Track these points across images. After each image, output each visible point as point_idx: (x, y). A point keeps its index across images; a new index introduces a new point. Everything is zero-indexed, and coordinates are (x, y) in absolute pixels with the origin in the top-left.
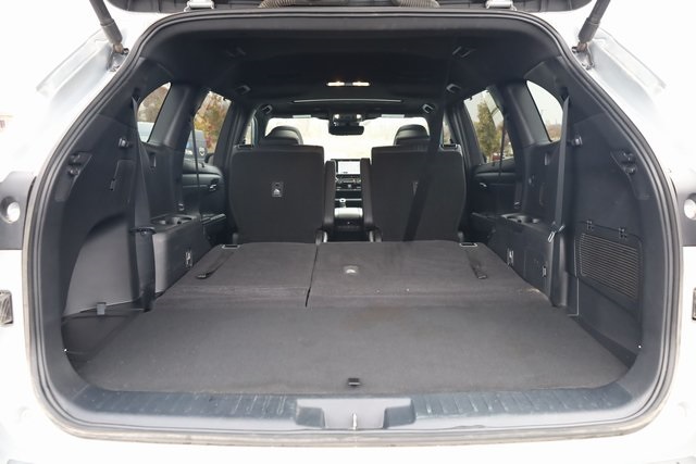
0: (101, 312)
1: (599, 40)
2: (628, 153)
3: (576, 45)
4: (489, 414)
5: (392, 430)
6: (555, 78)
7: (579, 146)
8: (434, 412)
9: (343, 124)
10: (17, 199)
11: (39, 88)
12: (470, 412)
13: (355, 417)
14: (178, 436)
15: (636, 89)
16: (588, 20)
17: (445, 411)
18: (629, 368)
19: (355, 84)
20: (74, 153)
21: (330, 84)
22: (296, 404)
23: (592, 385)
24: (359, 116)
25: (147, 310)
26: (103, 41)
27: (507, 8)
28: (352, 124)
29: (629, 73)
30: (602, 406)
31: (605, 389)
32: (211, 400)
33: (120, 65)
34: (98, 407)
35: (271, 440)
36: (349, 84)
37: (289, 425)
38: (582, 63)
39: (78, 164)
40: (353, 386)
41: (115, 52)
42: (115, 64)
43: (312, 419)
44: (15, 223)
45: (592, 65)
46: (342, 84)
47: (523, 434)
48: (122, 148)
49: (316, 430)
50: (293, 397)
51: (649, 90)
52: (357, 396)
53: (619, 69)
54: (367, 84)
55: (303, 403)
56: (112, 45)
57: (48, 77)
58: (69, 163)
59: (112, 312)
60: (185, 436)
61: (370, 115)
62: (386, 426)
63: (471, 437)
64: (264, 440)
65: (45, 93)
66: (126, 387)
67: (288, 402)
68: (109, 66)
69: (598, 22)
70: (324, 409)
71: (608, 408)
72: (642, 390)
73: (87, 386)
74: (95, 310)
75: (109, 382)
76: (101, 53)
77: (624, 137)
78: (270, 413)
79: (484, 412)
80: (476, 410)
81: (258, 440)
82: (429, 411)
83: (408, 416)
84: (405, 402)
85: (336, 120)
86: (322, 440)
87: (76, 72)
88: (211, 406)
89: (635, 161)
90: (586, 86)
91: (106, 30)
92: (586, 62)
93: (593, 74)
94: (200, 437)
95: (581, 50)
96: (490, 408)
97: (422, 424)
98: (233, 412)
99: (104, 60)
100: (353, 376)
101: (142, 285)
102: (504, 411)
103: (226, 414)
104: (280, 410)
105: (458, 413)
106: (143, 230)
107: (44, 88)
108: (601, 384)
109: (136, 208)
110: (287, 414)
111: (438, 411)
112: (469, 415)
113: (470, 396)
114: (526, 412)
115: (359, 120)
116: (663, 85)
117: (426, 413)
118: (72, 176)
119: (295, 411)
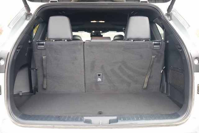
0: (21, 94)
1: (173, 12)
2: (180, 46)
3: (167, 13)
4: (139, 120)
5: (111, 124)
6: (161, 23)
7: (168, 43)
8: (123, 120)
9: (96, 34)
11: (8, 26)
13: (101, 121)
14: (51, 126)
15: (182, 27)
16: (169, 6)
17: (127, 119)
18: (181, 108)
19: (100, 22)
20: (19, 45)
21: (92, 22)
22: (84, 118)
23: (170, 113)
24: (101, 32)
25: (35, 94)
26: (25, 11)
27: (146, 2)
28: (99, 34)
29: (181, 22)
30: (171, 118)
31: (173, 114)
32: (59, 117)
33: (31, 18)
34: (26, 118)
35: (77, 127)
36: (98, 22)
37: (82, 123)
38: (168, 18)
39: (19, 48)
40: (100, 114)
41: (28, 14)
42: (28, 18)
43: (89, 122)
44: (3, 65)
45: (171, 19)
46: (96, 22)
47: (148, 125)
48: (29, 43)
49: (90, 124)
50: (83, 116)
51: (186, 27)
52: (101, 116)
53: (178, 21)
54: (104, 22)
55: (85, 118)
56: (27, 12)
57: (11, 22)
58: (17, 48)
59: (24, 95)
60: (52, 126)
61: (105, 31)
62: (110, 123)
63: (133, 126)
64: (75, 127)
65: (10, 28)
66: (33, 114)
67: (81, 118)
68: (26, 19)
69: (172, 7)
70: (92, 120)
71: (173, 119)
72: (183, 114)
73: (22, 114)
74: (19, 94)
75: (28, 113)
76: (24, 15)
77: (178, 41)
78: (76, 120)
79: (138, 119)
80: (135, 119)
81: (73, 127)
82: (122, 119)
83: (116, 121)
84: (115, 118)
85: (93, 33)
86: (92, 127)
87: (18, 21)
88: (59, 118)
89: (181, 48)
90: (168, 26)
91: (26, 8)
93: (171, 23)
94: (57, 126)
95: (169, 14)
96: (140, 119)
97: (120, 122)
98: (66, 120)
99: (25, 17)
100: (100, 111)
101: (33, 86)
102: (143, 119)
103: (64, 120)
104: (79, 119)
105: (130, 120)
106: (33, 69)
107: (10, 26)
108: (173, 113)
109: (32, 62)
110: (81, 120)
111: (124, 119)
112: (133, 120)
113: (134, 116)
114: (150, 120)
115: (101, 33)
116: (189, 26)
117: (121, 120)
118: (17, 52)
119: (83, 120)
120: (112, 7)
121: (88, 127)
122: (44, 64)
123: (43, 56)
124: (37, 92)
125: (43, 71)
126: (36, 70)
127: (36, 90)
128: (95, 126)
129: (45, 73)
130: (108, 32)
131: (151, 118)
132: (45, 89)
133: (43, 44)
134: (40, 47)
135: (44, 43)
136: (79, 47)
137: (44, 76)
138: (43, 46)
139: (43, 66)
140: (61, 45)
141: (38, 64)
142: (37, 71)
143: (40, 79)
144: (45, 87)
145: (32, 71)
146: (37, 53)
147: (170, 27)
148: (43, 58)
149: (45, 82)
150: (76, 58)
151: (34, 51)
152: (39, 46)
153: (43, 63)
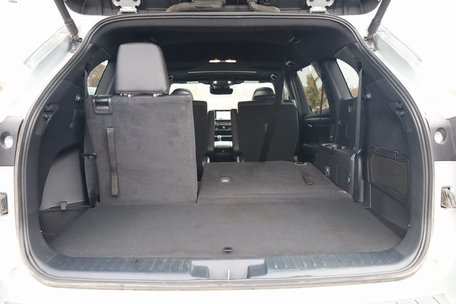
0: (63, 208)
1: (381, 32)
2: (399, 103)
3: (366, 36)
4: (314, 268)
5: (253, 279)
6: (353, 56)
7: (369, 99)
8: (279, 267)
9: (220, 87)
10: (11, 133)
11: (25, 63)
12: (302, 267)
13: (229, 271)
14: (115, 284)
15: (404, 63)
17: (286, 267)
19: (227, 61)
20: (48, 104)
21: (211, 61)
22: (191, 264)
23: (379, 250)
24: (229, 82)
25: (93, 206)
26: (66, 33)
27: (323, 13)
28: (225, 87)
29: (399, 53)
30: (385, 262)
31: (387, 252)
32: (136, 262)
33: (77, 48)
34: (63, 267)
35: (176, 286)
36: (223, 61)
37: (187, 277)
38: (370, 47)
39: (50, 112)
40: (228, 252)
41: (74, 40)
42: (73, 48)
43: (201, 273)
44: (10, 149)
45: (376, 48)
46: (219, 61)
47: (335, 281)
48: (78, 102)
49: (204, 280)
50: (189, 260)
51: (411, 63)
52: (230, 258)
54: (234, 61)
55: (196, 263)
56: (71, 36)
57: (31, 55)
58: (44, 111)
59: (70, 208)
60: (119, 285)
61: (237, 81)
62: (249, 276)
63: (302, 282)
64: (171, 286)
65: (29, 66)
66: (81, 254)
67: (186, 263)
68: (70, 49)
69: (379, 22)
70: (209, 267)
71: (389, 263)
72: (410, 252)
73: (56, 254)
74: (59, 207)
75: (70, 252)
76: (65, 41)
77: (397, 93)
78: (174, 269)
79: (311, 267)
80: (306, 265)
81: (167, 286)
82: (276, 267)
83: (263, 270)
84: (261, 262)
85: (215, 85)
86: (208, 286)
88: (136, 265)
89: (404, 108)
90: (373, 62)
91: (68, 26)
92: (373, 46)
93: (377, 54)
94: (130, 285)
95: (370, 39)
96: (315, 264)
97: (272, 275)
98: (150, 269)
99: (66, 45)
100: (227, 246)
101: (89, 191)
102: (323, 266)
103: (146, 270)
104: (181, 268)
105: (294, 268)
106: (88, 155)
107: (29, 63)
108: (385, 249)
109: (85, 141)
110: (185, 270)
111: (281, 267)
112: (302, 269)
113: (302, 258)
114: (338, 267)
115: (230, 84)
116: (420, 60)
117: (274, 268)
118: (46, 119)
119: (190, 268)
120: (252, 23)
121: (199, 286)
122: (111, 145)
123: (108, 129)
124: (97, 203)
125: (109, 160)
126: (95, 157)
127: (97, 198)
128: (216, 285)
129: (113, 163)
130: (242, 84)
131: (340, 261)
132: (117, 196)
133: (106, 104)
134: (100, 110)
135: (110, 100)
136: (184, 108)
137: (112, 170)
138: (107, 108)
139: (108, 149)
140: (145, 105)
141: (98, 146)
142: (97, 160)
143: (104, 176)
144: (115, 191)
145: (86, 158)
146: (94, 121)
147: (376, 63)
148: (108, 131)
149: (115, 182)
150: (176, 132)
151: (87, 117)
152: (98, 108)
153: (107, 142)
